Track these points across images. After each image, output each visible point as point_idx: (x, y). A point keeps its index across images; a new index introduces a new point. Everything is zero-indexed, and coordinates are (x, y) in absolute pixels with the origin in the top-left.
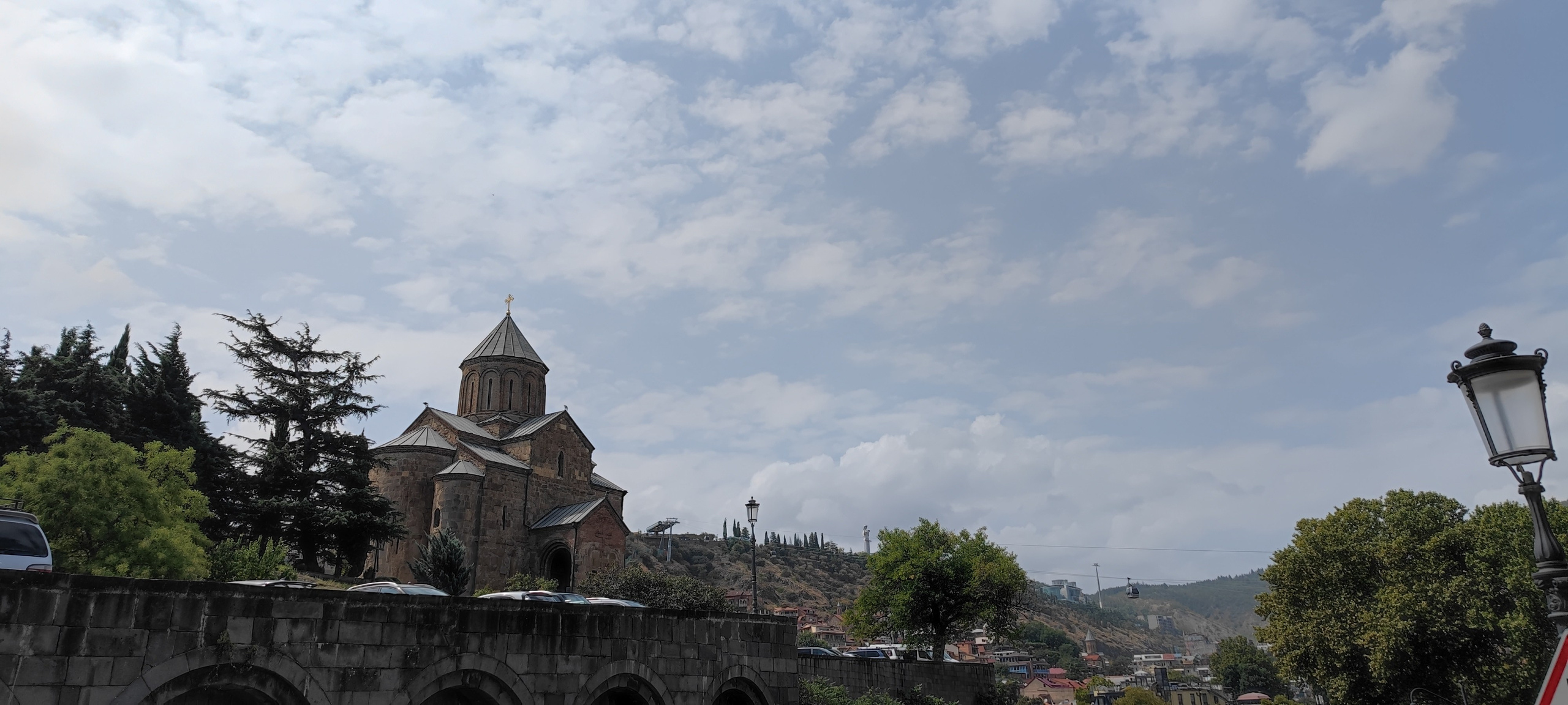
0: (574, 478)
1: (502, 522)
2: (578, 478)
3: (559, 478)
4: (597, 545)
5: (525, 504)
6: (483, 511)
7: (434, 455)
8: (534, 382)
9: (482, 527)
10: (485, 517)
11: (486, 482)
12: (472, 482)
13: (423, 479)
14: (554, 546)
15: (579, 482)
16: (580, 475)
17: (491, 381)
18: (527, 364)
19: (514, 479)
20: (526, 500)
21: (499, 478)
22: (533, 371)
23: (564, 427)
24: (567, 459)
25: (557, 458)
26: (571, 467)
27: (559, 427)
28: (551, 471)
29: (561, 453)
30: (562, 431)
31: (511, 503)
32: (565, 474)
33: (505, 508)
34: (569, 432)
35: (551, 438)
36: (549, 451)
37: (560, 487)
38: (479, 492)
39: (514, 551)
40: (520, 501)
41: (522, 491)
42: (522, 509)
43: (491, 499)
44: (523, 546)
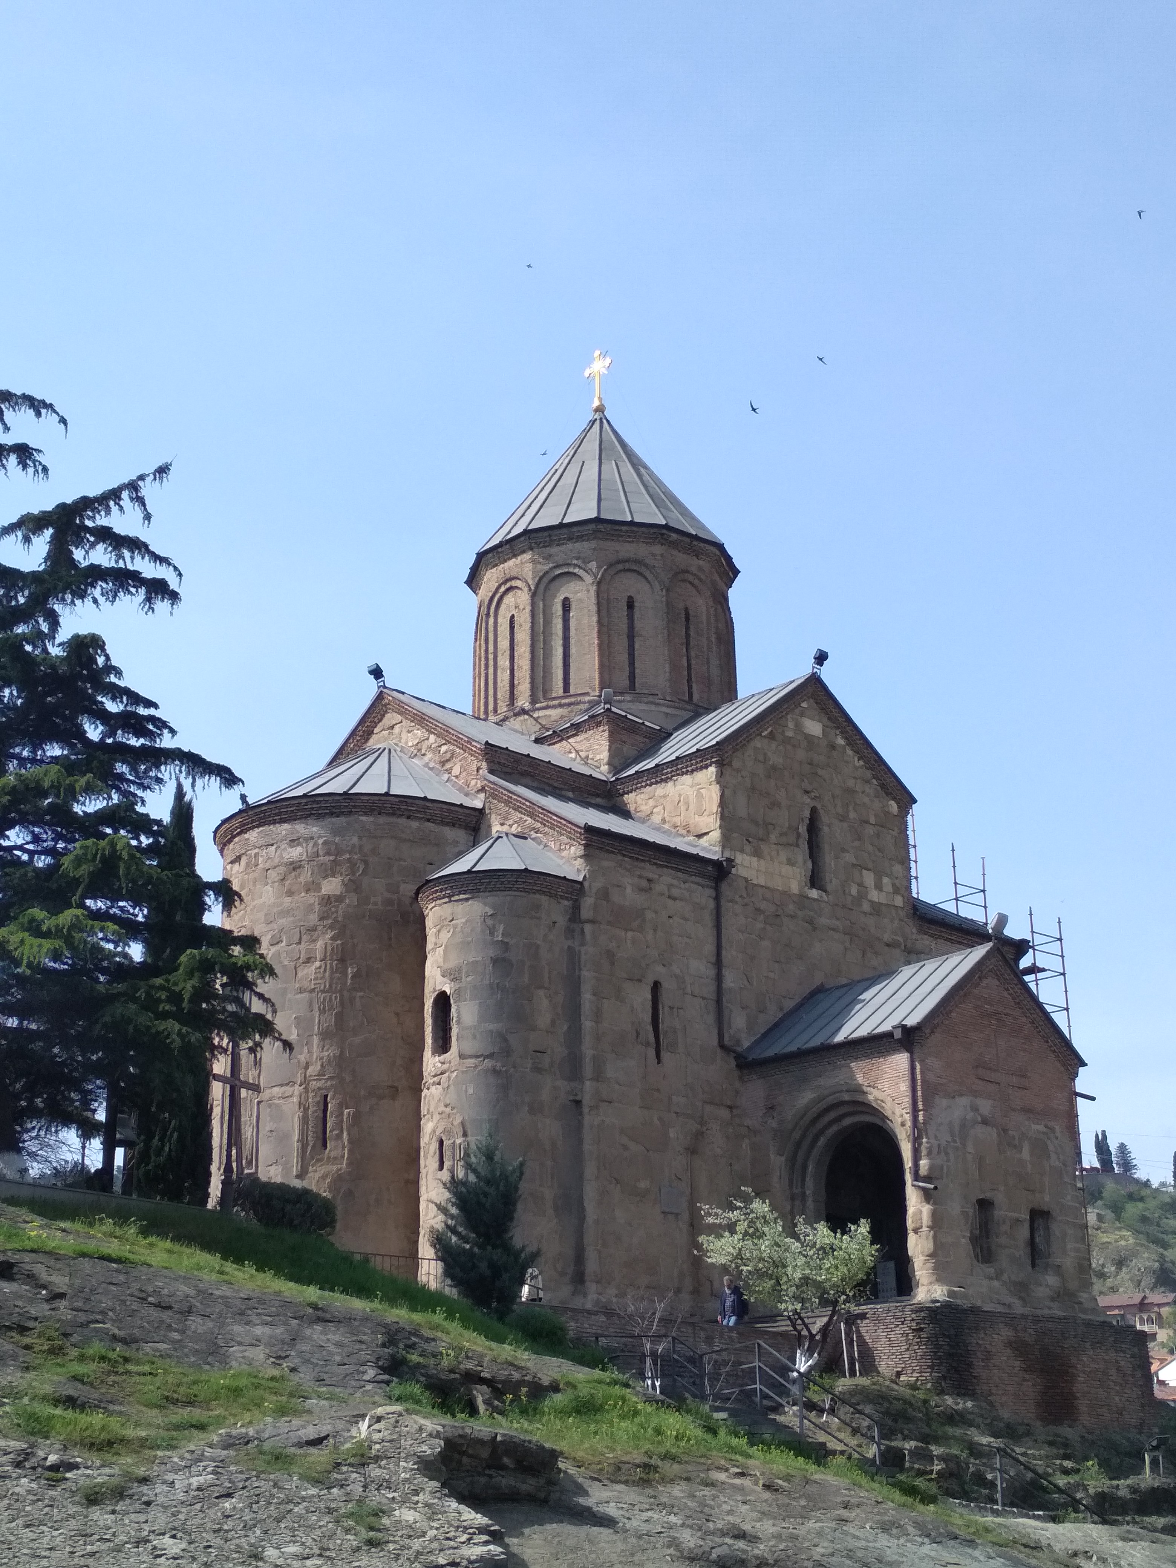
0: (863, 895)
1: (652, 1039)
2: (875, 896)
3: (814, 893)
4: (986, 1106)
5: (719, 978)
6: (587, 997)
7: (415, 824)
8: (701, 605)
9: (588, 1050)
10: (598, 1016)
11: (588, 902)
12: (544, 900)
13: (388, 902)
14: (832, 1115)
15: (877, 909)
16: (879, 887)
17: (566, 605)
18: (674, 545)
19: (675, 892)
20: (719, 963)
21: (629, 890)
22: (693, 569)
23: (814, 727)
24: (833, 833)
25: (803, 829)
26: (849, 858)
27: (798, 726)
28: (787, 870)
29: (814, 810)
30: (809, 738)
31: (675, 969)
32: (833, 882)
33: (656, 987)
34: (833, 747)
35: (775, 759)
36: (775, 805)
37: (824, 921)
38: (569, 933)
39: (699, 1135)
40: (701, 967)
41: (706, 933)
42: (709, 990)
43: (610, 955)
44: (725, 1113)
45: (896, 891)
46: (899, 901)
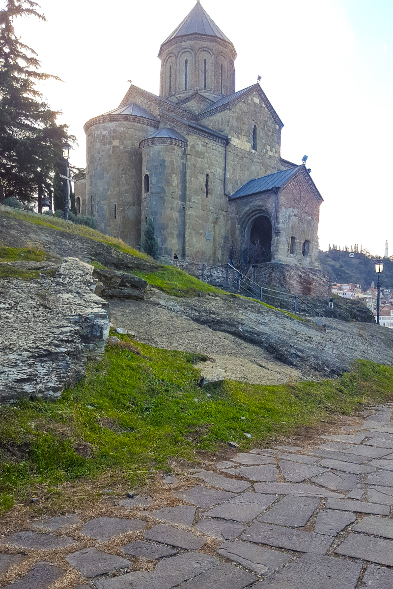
0: (267, 153)
1: (205, 191)
2: (270, 153)
3: (253, 151)
5: (225, 174)
6: (187, 177)
7: (139, 125)
8: (226, 64)
9: (187, 193)
10: (191, 183)
11: (188, 149)
12: (175, 147)
13: (132, 148)
14: (254, 213)
15: (270, 157)
16: (271, 151)
17: (186, 62)
19: (214, 147)
20: (225, 170)
21: (200, 146)
22: (224, 52)
23: (257, 100)
24: (260, 133)
25: (251, 131)
26: (264, 141)
27: (252, 100)
28: (247, 144)
29: (255, 126)
30: (255, 104)
31: (213, 171)
32: (258, 148)
33: (207, 175)
34: (262, 107)
35: (245, 109)
36: (244, 123)
37: (255, 160)
38: (183, 158)
39: (217, 219)
40: (220, 171)
41: (222, 160)
42: (222, 178)
43: (194, 165)
44: (225, 213)
45: (276, 152)
46: (277, 155)
